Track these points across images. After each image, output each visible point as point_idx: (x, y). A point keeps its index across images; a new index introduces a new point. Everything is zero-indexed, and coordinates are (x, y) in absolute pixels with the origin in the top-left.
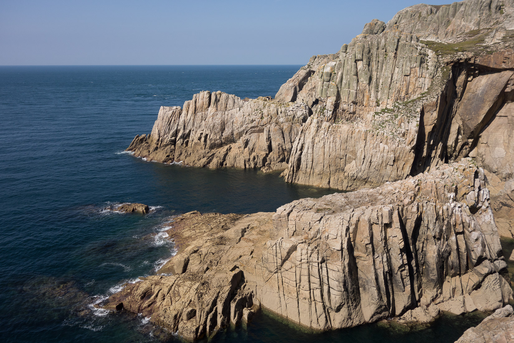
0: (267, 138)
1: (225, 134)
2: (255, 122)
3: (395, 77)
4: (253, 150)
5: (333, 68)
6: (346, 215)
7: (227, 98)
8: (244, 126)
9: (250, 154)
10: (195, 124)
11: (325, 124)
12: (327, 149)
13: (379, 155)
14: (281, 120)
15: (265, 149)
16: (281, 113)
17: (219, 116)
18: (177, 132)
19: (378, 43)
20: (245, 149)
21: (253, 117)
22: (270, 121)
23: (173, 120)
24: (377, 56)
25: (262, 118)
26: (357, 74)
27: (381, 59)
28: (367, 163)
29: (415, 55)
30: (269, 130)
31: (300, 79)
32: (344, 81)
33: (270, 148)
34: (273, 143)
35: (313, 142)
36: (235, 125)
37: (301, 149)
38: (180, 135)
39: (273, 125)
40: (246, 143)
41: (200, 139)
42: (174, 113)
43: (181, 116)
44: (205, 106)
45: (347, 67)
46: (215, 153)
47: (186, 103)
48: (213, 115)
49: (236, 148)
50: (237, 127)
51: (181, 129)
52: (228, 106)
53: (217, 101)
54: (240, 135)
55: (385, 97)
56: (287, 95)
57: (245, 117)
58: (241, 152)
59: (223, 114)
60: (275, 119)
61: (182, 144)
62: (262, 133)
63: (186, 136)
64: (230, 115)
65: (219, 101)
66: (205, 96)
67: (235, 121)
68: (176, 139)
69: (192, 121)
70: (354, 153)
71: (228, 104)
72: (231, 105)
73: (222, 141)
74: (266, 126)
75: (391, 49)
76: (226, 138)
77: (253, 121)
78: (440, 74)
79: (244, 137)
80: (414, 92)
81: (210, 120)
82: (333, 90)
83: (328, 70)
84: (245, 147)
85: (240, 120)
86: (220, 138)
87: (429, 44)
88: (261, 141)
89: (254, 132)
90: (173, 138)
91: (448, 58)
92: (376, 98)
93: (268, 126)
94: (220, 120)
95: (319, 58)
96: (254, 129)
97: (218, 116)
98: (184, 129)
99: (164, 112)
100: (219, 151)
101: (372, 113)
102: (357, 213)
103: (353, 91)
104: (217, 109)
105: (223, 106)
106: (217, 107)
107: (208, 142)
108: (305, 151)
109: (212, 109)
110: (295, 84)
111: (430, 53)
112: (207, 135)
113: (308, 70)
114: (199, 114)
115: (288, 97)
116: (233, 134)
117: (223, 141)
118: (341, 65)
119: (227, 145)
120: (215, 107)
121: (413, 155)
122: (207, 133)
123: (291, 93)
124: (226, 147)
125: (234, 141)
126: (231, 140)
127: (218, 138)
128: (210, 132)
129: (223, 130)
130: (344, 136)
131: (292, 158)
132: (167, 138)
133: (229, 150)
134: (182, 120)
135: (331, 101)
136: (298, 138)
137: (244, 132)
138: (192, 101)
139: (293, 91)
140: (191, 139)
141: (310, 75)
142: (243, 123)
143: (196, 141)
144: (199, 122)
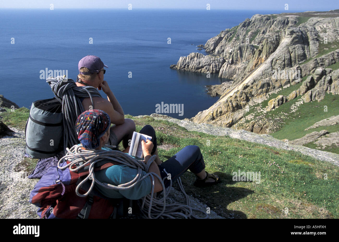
1: (200, 66)
4: (208, 70)
5: (232, 51)
7: (200, 55)
11: (229, 65)
12: (229, 71)
14: (216, 62)
15: (211, 70)
16: (216, 60)
17: (198, 60)
18: (186, 64)
19: (243, 46)
23: (184, 61)
24: (243, 49)
25: (211, 61)
26: (237, 54)
32: (234, 55)
33: (213, 70)
34: (214, 68)
35: (226, 70)
40: (206, 68)
41: (193, 67)
42: (185, 59)
43: (187, 59)
44: (194, 57)
48: (196, 60)
49: (203, 70)
53: (197, 55)
54: (204, 66)
55: (244, 59)
56: (211, 46)
58: (205, 71)
60: (214, 62)
61: (187, 68)
63: (188, 66)
64: (201, 60)
69: (190, 62)
70: (236, 73)
72: (201, 57)
73: (199, 68)
77: (208, 62)
82: (231, 57)
83: (230, 52)
85: (205, 62)
88: (210, 67)
89: (208, 65)
92: (242, 59)
93: (212, 64)
98: (188, 64)
99: (181, 58)
100: (198, 71)
101: (240, 63)
103: (236, 57)
106: (197, 57)
107: (196, 68)
108: (224, 72)
110: (215, 42)
113: (220, 36)
114: (192, 59)
118: (234, 51)
126: (202, 67)
127: (198, 66)
128: (196, 65)
129: (199, 64)
130: (233, 68)
131: (220, 73)
132: (183, 66)
133: (201, 70)
134: (187, 61)
135: (231, 59)
136: (222, 68)
137: (206, 65)
138: (190, 55)
139: (214, 45)
140: (190, 66)
141: (221, 39)
142: (205, 63)
143: (192, 67)
144: (192, 62)
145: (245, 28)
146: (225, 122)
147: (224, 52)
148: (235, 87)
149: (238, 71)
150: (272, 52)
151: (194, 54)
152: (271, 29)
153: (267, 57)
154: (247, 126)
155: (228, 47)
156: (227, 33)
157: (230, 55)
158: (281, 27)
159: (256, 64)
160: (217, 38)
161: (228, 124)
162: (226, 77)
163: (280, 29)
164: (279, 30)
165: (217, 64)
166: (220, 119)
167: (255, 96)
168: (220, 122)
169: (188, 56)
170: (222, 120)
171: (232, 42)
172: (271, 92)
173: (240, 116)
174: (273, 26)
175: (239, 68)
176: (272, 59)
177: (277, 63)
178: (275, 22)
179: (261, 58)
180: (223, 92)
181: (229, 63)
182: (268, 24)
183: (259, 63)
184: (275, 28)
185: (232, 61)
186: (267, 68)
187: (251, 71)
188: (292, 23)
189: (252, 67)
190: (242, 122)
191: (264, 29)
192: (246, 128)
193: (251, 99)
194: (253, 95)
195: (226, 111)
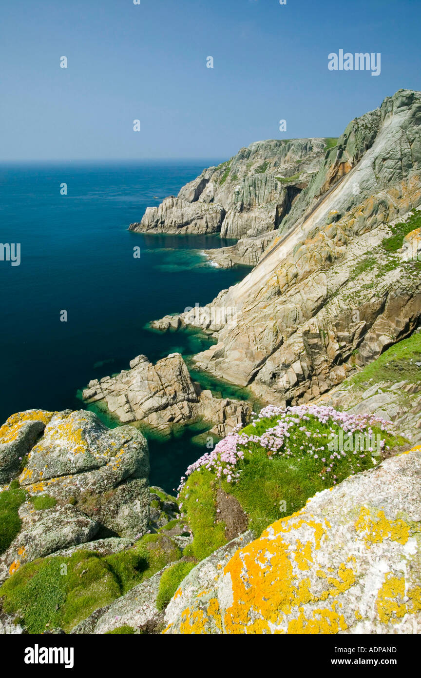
0: (205, 222)
1: (184, 221)
2: (199, 214)
3: (266, 193)
5: (239, 189)
6: (261, 239)
7: (181, 203)
8: (194, 216)
9: (198, 229)
10: (168, 216)
11: (237, 214)
12: (239, 225)
13: (261, 226)
14: (211, 212)
15: (205, 227)
17: (179, 211)
18: (158, 221)
23: (155, 214)
24: (258, 184)
25: (202, 212)
26: (250, 192)
27: (259, 185)
28: (256, 229)
29: (274, 184)
30: (206, 218)
31: (198, 185)
32: (244, 195)
33: (207, 227)
34: (209, 223)
35: (233, 222)
37: (227, 226)
38: (160, 222)
40: (196, 224)
41: (171, 223)
42: (155, 211)
43: (159, 212)
44: (171, 206)
45: (245, 189)
46: (181, 230)
47: (161, 205)
48: (176, 211)
49: (191, 227)
50: (190, 216)
51: (160, 219)
52: (183, 206)
53: (177, 204)
54: (192, 221)
55: (262, 202)
56: (190, 195)
57: (193, 211)
58: (194, 229)
59: (181, 210)
60: (208, 213)
61: (162, 227)
62: (203, 219)
63: (163, 223)
64: (185, 211)
67: (188, 213)
69: (165, 214)
70: (251, 226)
73: (183, 224)
74: (204, 216)
75: (264, 181)
77: (197, 213)
78: (283, 192)
79: (194, 222)
80: (273, 200)
81: (175, 214)
82: (240, 199)
83: (237, 190)
84: (196, 226)
85: (191, 213)
87: (278, 179)
88: (203, 222)
89: (199, 219)
90: (156, 224)
91: (286, 185)
92: (258, 202)
93: (206, 216)
94: (181, 213)
96: (199, 217)
98: (162, 219)
99: (149, 210)
100: (183, 229)
101: (257, 209)
102: (264, 238)
103: (248, 199)
104: (178, 208)
105: (181, 206)
106: (177, 206)
107: (177, 225)
108: (229, 226)
109: (174, 208)
110: (195, 187)
111: (279, 183)
112: (175, 221)
113: (202, 178)
114: (168, 211)
115: (191, 197)
116: (188, 220)
118: (243, 188)
121: (274, 225)
124: (186, 227)
125: (189, 224)
126: (187, 223)
127: (181, 222)
128: (176, 219)
129: (183, 218)
130: (246, 219)
131: (223, 230)
132: (154, 224)
133: (187, 228)
134: (160, 214)
135: (239, 204)
136: (224, 220)
137: (194, 219)
138: (163, 204)
139: (194, 193)
140: (166, 224)
141: (205, 182)
142: (193, 214)
143: (169, 224)
144: (169, 214)
145: (244, 161)
146: (312, 295)
147: (215, 202)
148: (294, 230)
149: (254, 222)
150: (368, 147)
151: (171, 201)
152: (287, 158)
153: (358, 158)
154: (370, 296)
155: (220, 192)
156: (214, 172)
157: (238, 195)
158: (303, 154)
159: (333, 179)
160: (198, 180)
161: (319, 298)
162: (235, 235)
163: (301, 157)
164: (300, 159)
165: (214, 215)
166: (297, 291)
167: (361, 233)
168: (298, 296)
170: (302, 292)
171: (225, 185)
173: (343, 280)
174: (289, 154)
175: (255, 217)
176: (373, 160)
177: (386, 166)
178: (292, 148)
179: (344, 163)
180: (243, 255)
181: (237, 210)
182: (280, 151)
183: (340, 173)
184: (293, 156)
185: (242, 205)
186: (365, 178)
187: (321, 194)
188: (318, 148)
189: (324, 186)
190: (353, 290)
191: (276, 159)
192: (369, 301)
193: (353, 241)
194: (357, 232)
195: (307, 272)
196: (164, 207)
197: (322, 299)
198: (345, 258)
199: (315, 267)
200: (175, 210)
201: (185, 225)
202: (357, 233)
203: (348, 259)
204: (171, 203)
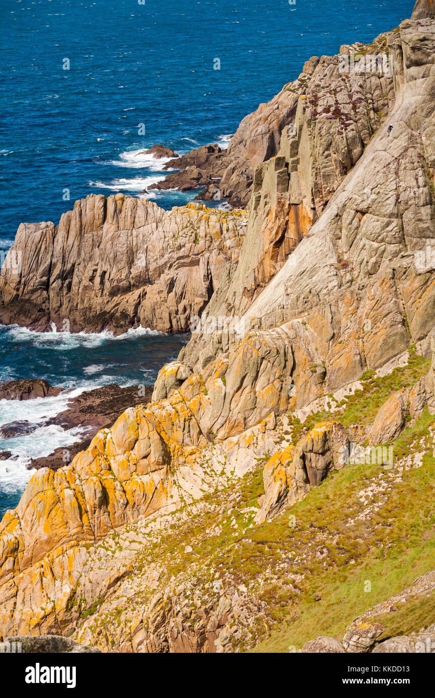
0: (205, 276)
1: (135, 272)
2: (183, 249)
4: (182, 296)
8: (166, 256)
9: (178, 303)
10: (83, 253)
14: (228, 243)
15: (202, 294)
16: (228, 230)
17: (123, 239)
18: (51, 268)
20: (170, 295)
21: (181, 241)
22: (209, 247)
23: (43, 247)
25: (196, 241)
30: (208, 262)
31: (282, 116)
33: (210, 291)
34: (215, 283)
36: (151, 254)
38: (56, 272)
39: (213, 253)
40: (171, 285)
41: (92, 279)
42: (43, 235)
43: (56, 240)
44: (98, 222)
46: (120, 303)
48: (112, 239)
49: (154, 293)
50: (155, 258)
51: (59, 263)
52: (137, 220)
57: (167, 239)
58: (162, 299)
59: (129, 234)
60: (218, 243)
61: (61, 289)
62: (196, 267)
63: (66, 275)
64: (141, 236)
65: (121, 211)
66: (97, 204)
67: (150, 247)
68: (48, 279)
69: (75, 248)
71: (137, 216)
72: (143, 219)
73: (130, 282)
74: (203, 256)
76: (136, 276)
77: (180, 247)
79: (168, 275)
81: (108, 246)
84: (170, 291)
85: (159, 245)
86: (127, 277)
88: (196, 280)
89: (183, 265)
90: (45, 278)
93: (207, 255)
94: (125, 246)
95: (326, 64)
96: (182, 261)
97: (121, 239)
98: (64, 263)
100: (125, 300)
104: (118, 227)
105: (129, 220)
106: (118, 222)
107: (107, 284)
110: (271, 126)
112: (105, 272)
114: (88, 236)
115: (255, 156)
116: (147, 270)
117: (132, 282)
119: (138, 287)
120: (114, 223)
122: (104, 269)
123: (261, 148)
124: (137, 292)
125: (149, 281)
126: (145, 280)
127: (123, 277)
128: (109, 267)
129: (131, 263)
132: (35, 279)
133: (142, 296)
134: (58, 246)
137: (167, 266)
138: (73, 213)
140: (74, 279)
142: (163, 250)
143: (86, 282)
144: (88, 249)
153: (321, 196)
159: (279, 243)
167: (220, 435)
169: (64, 217)
172: (307, 409)
177: (363, 230)
179: (294, 205)
183: (291, 234)
189: (261, 263)
193: (194, 456)
194: (210, 432)
195: (41, 544)
196: (75, 224)
197: (51, 620)
198: (156, 506)
199: (61, 531)
200: (110, 235)
201: (136, 286)
202: (211, 436)
203: (162, 511)
204: (99, 212)
